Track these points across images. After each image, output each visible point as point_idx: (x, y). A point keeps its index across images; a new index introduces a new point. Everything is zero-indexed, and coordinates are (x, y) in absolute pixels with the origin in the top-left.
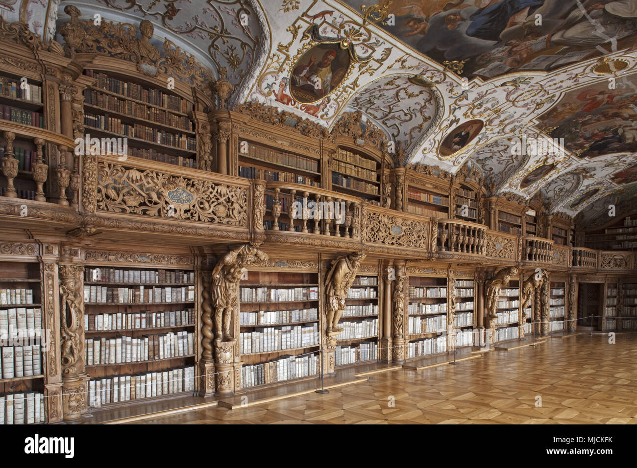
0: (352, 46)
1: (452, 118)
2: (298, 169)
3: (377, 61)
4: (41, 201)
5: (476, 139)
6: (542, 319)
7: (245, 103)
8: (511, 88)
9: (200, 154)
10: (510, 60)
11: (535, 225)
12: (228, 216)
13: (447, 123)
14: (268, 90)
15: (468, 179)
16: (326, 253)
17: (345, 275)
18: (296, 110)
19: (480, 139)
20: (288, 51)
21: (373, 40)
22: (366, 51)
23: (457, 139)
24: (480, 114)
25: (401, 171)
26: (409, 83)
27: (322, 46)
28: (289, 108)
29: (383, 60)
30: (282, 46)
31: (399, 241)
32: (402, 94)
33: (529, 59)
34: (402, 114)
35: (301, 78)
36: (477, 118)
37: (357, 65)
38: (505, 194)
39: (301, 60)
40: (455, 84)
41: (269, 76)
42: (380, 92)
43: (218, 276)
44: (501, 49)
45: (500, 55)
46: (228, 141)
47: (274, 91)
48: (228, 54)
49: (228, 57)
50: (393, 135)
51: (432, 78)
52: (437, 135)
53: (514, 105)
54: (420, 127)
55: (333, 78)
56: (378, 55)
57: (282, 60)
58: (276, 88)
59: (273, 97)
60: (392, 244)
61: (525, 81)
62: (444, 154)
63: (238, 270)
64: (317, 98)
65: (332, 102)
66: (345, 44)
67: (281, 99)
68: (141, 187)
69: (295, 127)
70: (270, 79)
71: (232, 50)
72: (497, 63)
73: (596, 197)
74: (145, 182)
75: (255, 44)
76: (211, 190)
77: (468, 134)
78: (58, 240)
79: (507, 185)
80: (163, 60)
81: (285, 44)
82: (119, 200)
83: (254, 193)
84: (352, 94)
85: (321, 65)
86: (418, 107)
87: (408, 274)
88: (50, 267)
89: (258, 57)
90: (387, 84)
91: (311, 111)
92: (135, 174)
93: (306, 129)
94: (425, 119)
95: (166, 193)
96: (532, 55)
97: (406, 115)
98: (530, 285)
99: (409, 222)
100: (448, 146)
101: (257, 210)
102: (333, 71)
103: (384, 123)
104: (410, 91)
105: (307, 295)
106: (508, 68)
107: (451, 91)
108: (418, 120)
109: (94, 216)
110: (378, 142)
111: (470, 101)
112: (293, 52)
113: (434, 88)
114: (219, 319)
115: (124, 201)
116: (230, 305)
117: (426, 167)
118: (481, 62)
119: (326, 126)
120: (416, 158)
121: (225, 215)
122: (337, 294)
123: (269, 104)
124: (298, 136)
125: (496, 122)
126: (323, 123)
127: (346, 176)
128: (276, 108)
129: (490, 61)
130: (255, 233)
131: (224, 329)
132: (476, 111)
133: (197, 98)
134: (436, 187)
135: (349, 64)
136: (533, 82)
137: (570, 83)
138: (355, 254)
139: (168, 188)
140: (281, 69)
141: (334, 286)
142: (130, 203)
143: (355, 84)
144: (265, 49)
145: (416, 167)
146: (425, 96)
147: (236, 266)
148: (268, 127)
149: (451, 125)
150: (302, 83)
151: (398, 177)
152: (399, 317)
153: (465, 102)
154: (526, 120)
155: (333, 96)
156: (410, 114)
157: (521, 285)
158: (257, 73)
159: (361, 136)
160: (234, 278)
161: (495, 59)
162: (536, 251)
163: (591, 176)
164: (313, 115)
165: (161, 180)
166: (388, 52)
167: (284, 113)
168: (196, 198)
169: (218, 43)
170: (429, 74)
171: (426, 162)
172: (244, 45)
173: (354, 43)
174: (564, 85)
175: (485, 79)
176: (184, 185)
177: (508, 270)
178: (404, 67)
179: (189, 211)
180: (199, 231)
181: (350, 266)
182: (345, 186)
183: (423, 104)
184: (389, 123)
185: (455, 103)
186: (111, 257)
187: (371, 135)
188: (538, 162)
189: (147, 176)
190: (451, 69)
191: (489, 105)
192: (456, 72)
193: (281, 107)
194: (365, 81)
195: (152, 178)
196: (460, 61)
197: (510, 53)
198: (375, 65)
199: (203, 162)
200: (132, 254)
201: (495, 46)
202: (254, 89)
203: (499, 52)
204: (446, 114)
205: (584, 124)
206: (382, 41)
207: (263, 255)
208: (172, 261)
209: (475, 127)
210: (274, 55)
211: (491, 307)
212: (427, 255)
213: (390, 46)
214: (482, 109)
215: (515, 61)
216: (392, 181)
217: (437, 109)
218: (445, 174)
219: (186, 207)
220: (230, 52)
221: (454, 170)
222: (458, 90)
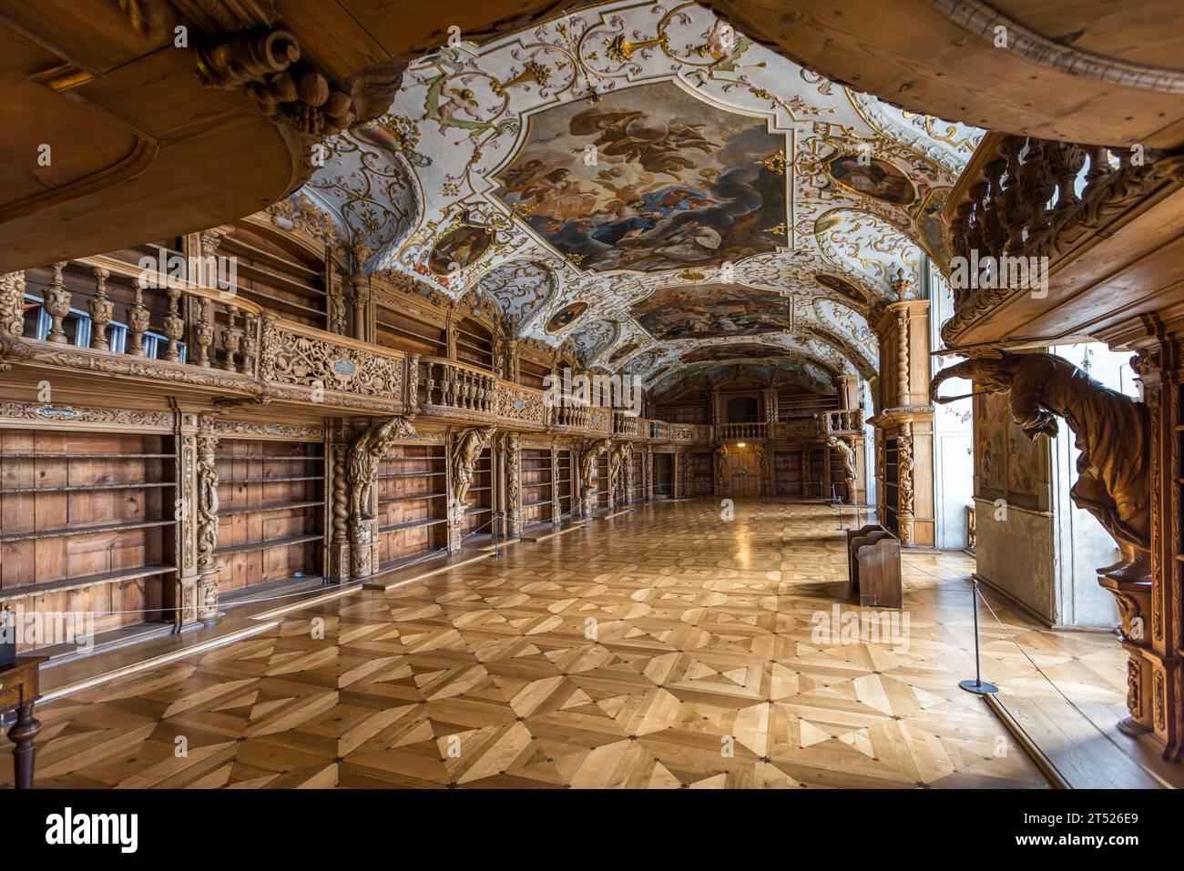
0: (495, 232)
1: (563, 299)
3: (513, 246)
4: (232, 371)
5: (579, 318)
7: (384, 270)
8: (616, 281)
10: (620, 260)
12: (385, 388)
13: (557, 303)
14: (408, 260)
17: (475, 448)
18: (430, 281)
19: (583, 319)
20: (436, 228)
22: (506, 237)
23: (564, 317)
24: (587, 298)
25: (514, 344)
26: (531, 266)
28: (425, 279)
29: (518, 246)
30: (432, 223)
32: (521, 272)
34: (515, 289)
35: (442, 252)
36: (584, 301)
37: (494, 247)
39: (447, 236)
41: (413, 248)
46: (365, 307)
47: (414, 261)
48: (365, 216)
49: (364, 219)
50: (504, 307)
51: (552, 264)
52: (548, 313)
53: (615, 293)
54: (532, 304)
55: (470, 256)
56: (517, 239)
57: (429, 235)
58: (417, 259)
59: (411, 267)
60: (516, 417)
61: (628, 277)
62: (550, 330)
63: (387, 443)
64: (451, 272)
67: (419, 269)
68: (309, 356)
69: (428, 297)
70: (413, 250)
71: (371, 214)
72: (609, 261)
73: (666, 374)
74: (313, 351)
75: (402, 215)
76: (371, 361)
77: (573, 313)
78: (199, 409)
79: (597, 360)
80: (298, 214)
81: (435, 221)
82: (289, 370)
83: (409, 366)
84: (484, 271)
85: (463, 243)
86: (533, 286)
88: (189, 440)
89: (403, 230)
91: (443, 283)
92: (306, 344)
93: (435, 298)
94: (538, 297)
95: (332, 364)
96: (637, 259)
97: (519, 290)
99: (528, 397)
100: (554, 324)
101: (412, 383)
102: (472, 250)
103: (495, 294)
104: (528, 271)
107: (567, 277)
108: (531, 297)
110: (492, 313)
111: (581, 287)
112: (440, 229)
113: (553, 273)
114: (357, 496)
115: (293, 371)
116: (371, 481)
117: (535, 341)
119: (454, 298)
120: (527, 332)
121: (382, 388)
122: (466, 467)
123: (407, 273)
124: (429, 306)
125: (598, 305)
126: (452, 294)
128: (413, 277)
130: (411, 407)
131: (361, 507)
132: (583, 296)
133: (330, 257)
136: (633, 278)
137: (662, 283)
138: (487, 427)
139: (334, 359)
140: (425, 243)
141: (464, 459)
142: (298, 373)
143: (488, 263)
145: (526, 341)
146: (542, 277)
147: (387, 439)
148: (402, 295)
149: (560, 305)
150: (441, 257)
151: (510, 349)
153: (576, 287)
154: (622, 306)
156: (524, 290)
158: (402, 243)
159: (477, 307)
160: (380, 451)
163: (665, 356)
164: (444, 287)
165: (328, 351)
166: (524, 241)
167: (419, 283)
168: (359, 369)
169: (356, 204)
170: (551, 261)
171: (535, 336)
172: (387, 213)
174: (657, 284)
175: (597, 271)
176: (348, 356)
178: (533, 254)
179: (350, 382)
180: (364, 404)
181: (480, 439)
183: (538, 284)
184: (501, 296)
185: (568, 287)
187: (486, 306)
188: (625, 341)
189: (314, 346)
191: (595, 292)
192: (575, 263)
193: (417, 277)
194: (498, 261)
195: (320, 348)
197: (621, 256)
198: (511, 249)
199: (336, 326)
202: (395, 258)
204: (558, 297)
205: (666, 314)
206: (521, 231)
207: (412, 429)
208: (303, 433)
209: (580, 308)
210: (422, 230)
211: (587, 478)
212: (543, 428)
213: (527, 236)
214: (589, 294)
215: (624, 261)
216: (504, 354)
217: (551, 290)
218: (550, 348)
219: (348, 378)
220: (368, 215)
221: (556, 345)
222: (573, 277)
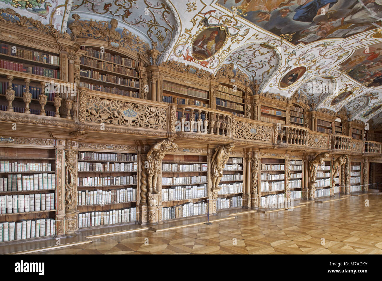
0: (227, 28)
1: (287, 66)
2: (196, 97)
3: (242, 36)
4: (58, 117)
5: (302, 78)
6: (346, 184)
7: (167, 61)
8: (322, 48)
9: (141, 89)
10: (320, 32)
11: (341, 128)
12: (156, 124)
13: (284, 69)
14: (179, 53)
15: (298, 101)
16: (212, 144)
17: (223, 157)
18: (196, 64)
19: (304, 78)
20: (190, 32)
21: (238, 25)
22: (235, 31)
23: (290, 78)
24: (304, 63)
25: (257, 97)
26: (261, 47)
27: (209, 29)
28: (191, 63)
29: (245, 35)
30: (187, 30)
31: (255, 138)
32: (257, 53)
33: (332, 31)
34: (257, 64)
35: (198, 47)
36: (302, 65)
37: (230, 38)
38: (321, 109)
39: (198, 36)
40: (288, 47)
41: (180, 46)
42: (244, 52)
43: (150, 157)
44: (314, 27)
45: (314, 30)
46: (157, 82)
47: (183, 54)
48: (158, 35)
49: (158, 36)
50: (252, 76)
51: (274, 44)
52: (278, 76)
53: (324, 57)
54: (268, 72)
55: (216, 46)
56: (241, 33)
57: (187, 38)
58: (184, 53)
59: (182, 57)
60: (251, 139)
61: (330, 44)
62: (282, 87)
63: (161, 153)
64: (207, 57)
65: (216, 59)
66: (223, 27)
67: (187, 58)
68: (109, 109)
69: (195, 73)
70: (180, 48)
71: (160, 33)
72: (312, 34)
74: (111, 106)
75: (172, 29)
76: (147, 109)
77: (297, 75)
78: (65, 137)
79: (323, 104)
81: (189, 28)
82: (97, 116)
83: (171, 111)
84: (228, 54)
85: (209, 39)
86: (267, 60)
87: (261, 157)
88: (61, 152)
89: (174, 36)
90: (248, 48)
91: (204, 65)
92: (106, 102)
93: (201, 74)
94: (271, 67)
95: (122, 112)
96: (333, 29)
97: (259, 65)
98: (337, 163)
99: (261, 127)
101: (172, 120)
102: (216, 42)
104: (262, 51)
105: (201, 168)
106: (319, 37)
107: (286, 51)
108: (267, 67)
109: (84, 124)
110: (243, 81)
111: (297, 56)
112: (193, 33)
113: (275, 50)
114: (150, 181)
115: (100, 116)
116: (156, 173)
117: (271, 94)
118: (303, 34)
119: (212, 72)
120: (266, 89)
121: (154, 123)
122: (218, 167)
123: (180, 62)
124: (196, 79)
125: (314, 67)
126: (211, 71)
127: (224, 100)
128: (184, 63)
129: (308, 34)
130: (171, 133)
132: (301, 62)
133: (140, 59)
134: (278, 106)
135: (225, 38)
136: (335, 44)
137: (358, 44)
138: (228, 145)
139: (124, 109)
140: (187, 42)
141: (216, 163)
142: (103, 117)
143: (229, 49)
144: (178, 32)
145: (265, 95)
146: (271, 54)
147: (160, 151)
148: (179, 74)
149: (286, 70)
150: (199, 49)
151: (255, 100)
152: (255, 181)
153: (294, 57)
154: (332, 66)
155: (216, 56)
156: (262, 65)
157: (332, 163)
158: (173, 45)
159: (234, 77)
160: (159, 158)
161: (311, 32)
162: (341, 143)
164: (205, 66)
165: (120, 105)
166: (247, 31)
167: (188, 66)
168: (138, 114)
169: (153, 29)
170: (272, 42)
171: (272, 91)
172: (166, 30)
173: (228, 26)
174: (355, 45)
176: (132, 107)
177: (323, 155)
178: (257, 39)
179: (135, 121)
181: (226, 152)
182: (223, 106)
183: (270, 59)
184: (250, 69)
185: (288, 57)
186: (92, 146)
187: (239, 76)
188: (341, 90)
190: (285, 38)
191: (309, 58)
192: (288, 40)
193: (187, 63)
194: (235, 47)
195: (115, 104)
196: (290, 34)
197: (320, 28)
198: (240, 38)
199: (143, 94)
200: (103, 145)
201: (310, 25)
202: (172, 53)
203: (313, 28)
204: (283, 65)
205: (369, 67)
206: (244, 25)
207: (175, 146)
208: (125, 148)
209: (301, 71)
210: (183, 35)
211: (313, 177)
212: (271, 145)
213: (249, 28)
214: (305, 61)
215: (323, 33)
216: (251, 103)
217: (278, 61)
218: (284, 98)
219: (133, 119)
220: (159, 34)
221: (289, 96)
222: (290, 50)
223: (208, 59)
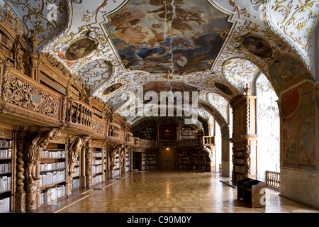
1: (114, 80)
3: (103, 52)
5: (117, 90)
7: (45, 53)
8: (137, 75)
12: (52, 112)
18: (64, 62)
20: (73, 36)
21: (106, 44)
22: (102, 47)
23: (111, 89)
24: (123, 81)
25: (90, 98)
26: (104, 63)
28: (62, 61)
29: (105, 52)
30: (72, 33)
31: (98, 131)
32: (98, 66)
33: (148, 67)
34: (93, 73)
35: (73, 49)
36: (121, 82)
37: (95, 51)
39: (77, 42)
40: (121, 68)
43: (35, 144)
44: (143, 62)
45: (141, 64)
46: (35, 70)
49: (36, 25)
50: (85, 81)
51: (115, 64)
52: (106, 86)
53: (134, 81)
54: (100, 81)
55: (84, 53)
56: (104, 50)
57: (69, 39)
58: (60, 50)
59: (57, 54)
60: (96, 132)
61: (143, 74)
62: (105, 94)
64: (74, 59)
66: (97, 42)
67: (60, 56)
68: (22, 91)
69: (61, 70)
70: (60, 45)
72: (139, 66)
74: (24, 87)
75: (58, 26)
76: (47, 97)
77: (115, 87)
81: (74, 33)
82: (13, 96)
84: (88, 62)
85: (83, 47)
86: (102, 73)
87: (92, 146)
89: (58, 34)
92: (20, 83)
93: (64, 71)
94: (103, 78)
95: (31, 96)
96: (150, 67)
97: (95, 74)
100: (107, 91)
101: (64, 111)
102: (85, 50)
103: (83, 75)
105: (62, 155)
106: (141, 68)
107: (118, 70)
108: (100, 78)
110: (82, 83)
112: (75, 37)
114: (31, 168)
117: (98, 98)
118: (134, 64)
119: (72, 73)
120: (96, 94)
121: (50, 112)
122: (75, 154)
124: (61, 75)
125: (126, 85)
126: (71, 71)
128: (57, 59)
130: (63, 122)
131: (32, 174)
134: (99, 107)
137: (154, 79)
138: (87, 136)
139: (32, 94)
140: (67, 43)
141: (74, 151)
142: (16, 99)
143: (90, 58)
144: (65, 32)
145: (95, 98)
146: (107, 69)
148: (51, 67)
149: (112, 83)
150: (72, 51)
151: (89, 101)
152: (89, 166)
153: (121, 76)
155: (80, 60)
156: (97, 74)
158: (56, 41)
159: (76, 79)
164: (69, 66)
165: (30, 89)
166: (108, 50)
167: (59, 63)
168: (42, 100)
169: (33, 16)
170: (115, 62)
171: (99, 96)
173: (100, 43)
174: (152, 79)
175: (132, 69)
176: (38, 93)
177: (120, 146)
178: (109, 57)
179: (39, 107)
180: (45, 119)
183: (105, 72)
184: (85, 76)
185: (117, 75)
187: (79, 80)
189: (24, 85)
191: (127, 79)
192: (124, 64)
193: (59, 59)
194: (94, 58)
195: (27, 86)
196: (128, 61)
197: (144, 64)
198: (101, 53)
201: (142, 60)
202: (51, 47)
204: (112, 79)
210: (67, 36)
215: (144, 67)
217: (110, 76)
218: (103, 103)
221: (105, 101)
222: (121, 71)
223: (74, 61)
